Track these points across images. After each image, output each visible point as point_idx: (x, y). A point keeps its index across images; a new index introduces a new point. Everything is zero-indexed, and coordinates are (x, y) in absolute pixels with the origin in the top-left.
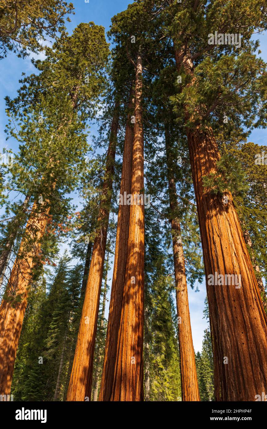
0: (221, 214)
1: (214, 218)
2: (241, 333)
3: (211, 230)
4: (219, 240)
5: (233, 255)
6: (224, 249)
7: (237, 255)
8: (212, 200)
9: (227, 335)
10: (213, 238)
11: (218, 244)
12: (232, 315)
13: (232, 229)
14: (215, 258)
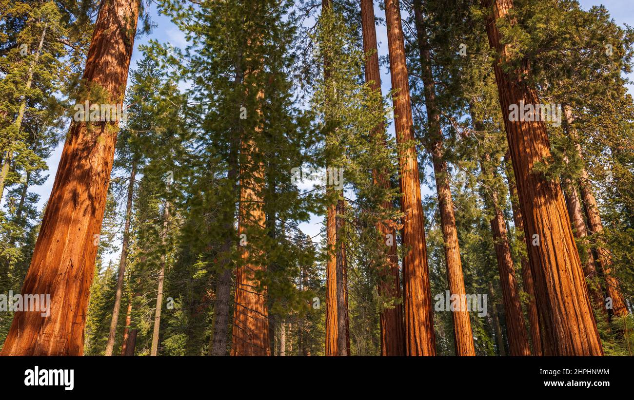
0: (550, 204)
1: (543, 207)
2: (573, 326)
3: (540, 220)
4: (549, 234)
5: (565, 251)
6: (556, 244)
7: (568, 251)
8: (539, 185)
9: (561, 326)
10: (543, 230)
11: (549, 238)
12: (565, 309)
13: (562, 221)
14: (545, 252)
